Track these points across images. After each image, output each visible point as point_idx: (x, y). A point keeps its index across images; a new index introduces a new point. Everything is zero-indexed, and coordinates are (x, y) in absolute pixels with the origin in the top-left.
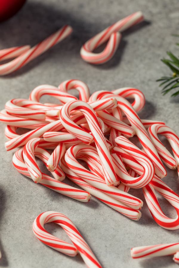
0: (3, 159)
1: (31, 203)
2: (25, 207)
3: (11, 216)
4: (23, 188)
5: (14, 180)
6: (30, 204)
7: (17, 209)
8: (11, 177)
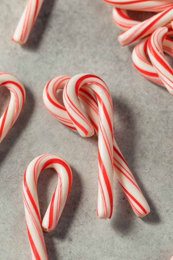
0: (117, 57)
1: (169, 123)
2: (163, 130)
3: (148, 145)
4: (154, 100)
5: (140, 89)
6: (169, 125)
7: (153, 134)
8: (134, 84)
